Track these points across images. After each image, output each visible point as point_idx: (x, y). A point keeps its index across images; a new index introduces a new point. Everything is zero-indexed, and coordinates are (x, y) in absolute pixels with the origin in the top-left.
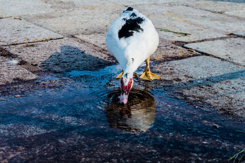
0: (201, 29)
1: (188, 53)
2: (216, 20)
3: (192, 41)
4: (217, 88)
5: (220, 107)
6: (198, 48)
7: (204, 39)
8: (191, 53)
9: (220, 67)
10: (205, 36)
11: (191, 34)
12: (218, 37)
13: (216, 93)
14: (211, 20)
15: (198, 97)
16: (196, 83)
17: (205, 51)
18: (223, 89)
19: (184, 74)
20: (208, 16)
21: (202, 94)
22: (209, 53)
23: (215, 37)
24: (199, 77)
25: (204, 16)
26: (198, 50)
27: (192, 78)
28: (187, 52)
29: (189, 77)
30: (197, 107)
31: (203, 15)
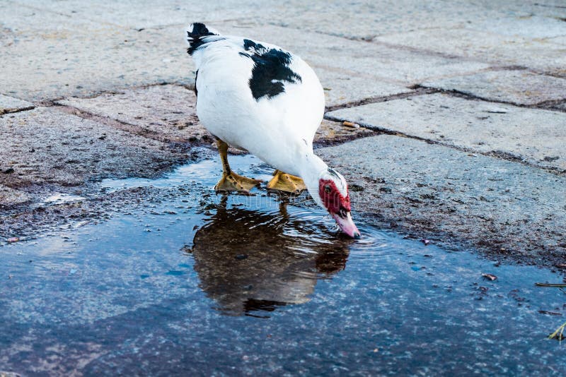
0: (345, 76)
1: (343, 131)
2: (367, 56)
3: (340, 103)
4: (449, 200)
5: (476, 238)
6: (361, 120)
7: (362, 99)
8: (351, 131)
9: (433, 156)
10: (361, 91)
11: (329, 90)
12: (392, 94)
13: (453, 211)
14: (356, 57)
15: (418, 222)
16: (398, 193)
17: (381, 125)
18: (463, 203)
19: (363, 176)
20: (343, 47)
21: (425, 215)
22: (391, 128)
23: (387, 94)
24: (399, 179)
25: (334, 49)
26: (362, 122)
27: (384, 182)
28: (341, 128)
29: (375, 182)
30: (427, 241)
31: (331, 45)
